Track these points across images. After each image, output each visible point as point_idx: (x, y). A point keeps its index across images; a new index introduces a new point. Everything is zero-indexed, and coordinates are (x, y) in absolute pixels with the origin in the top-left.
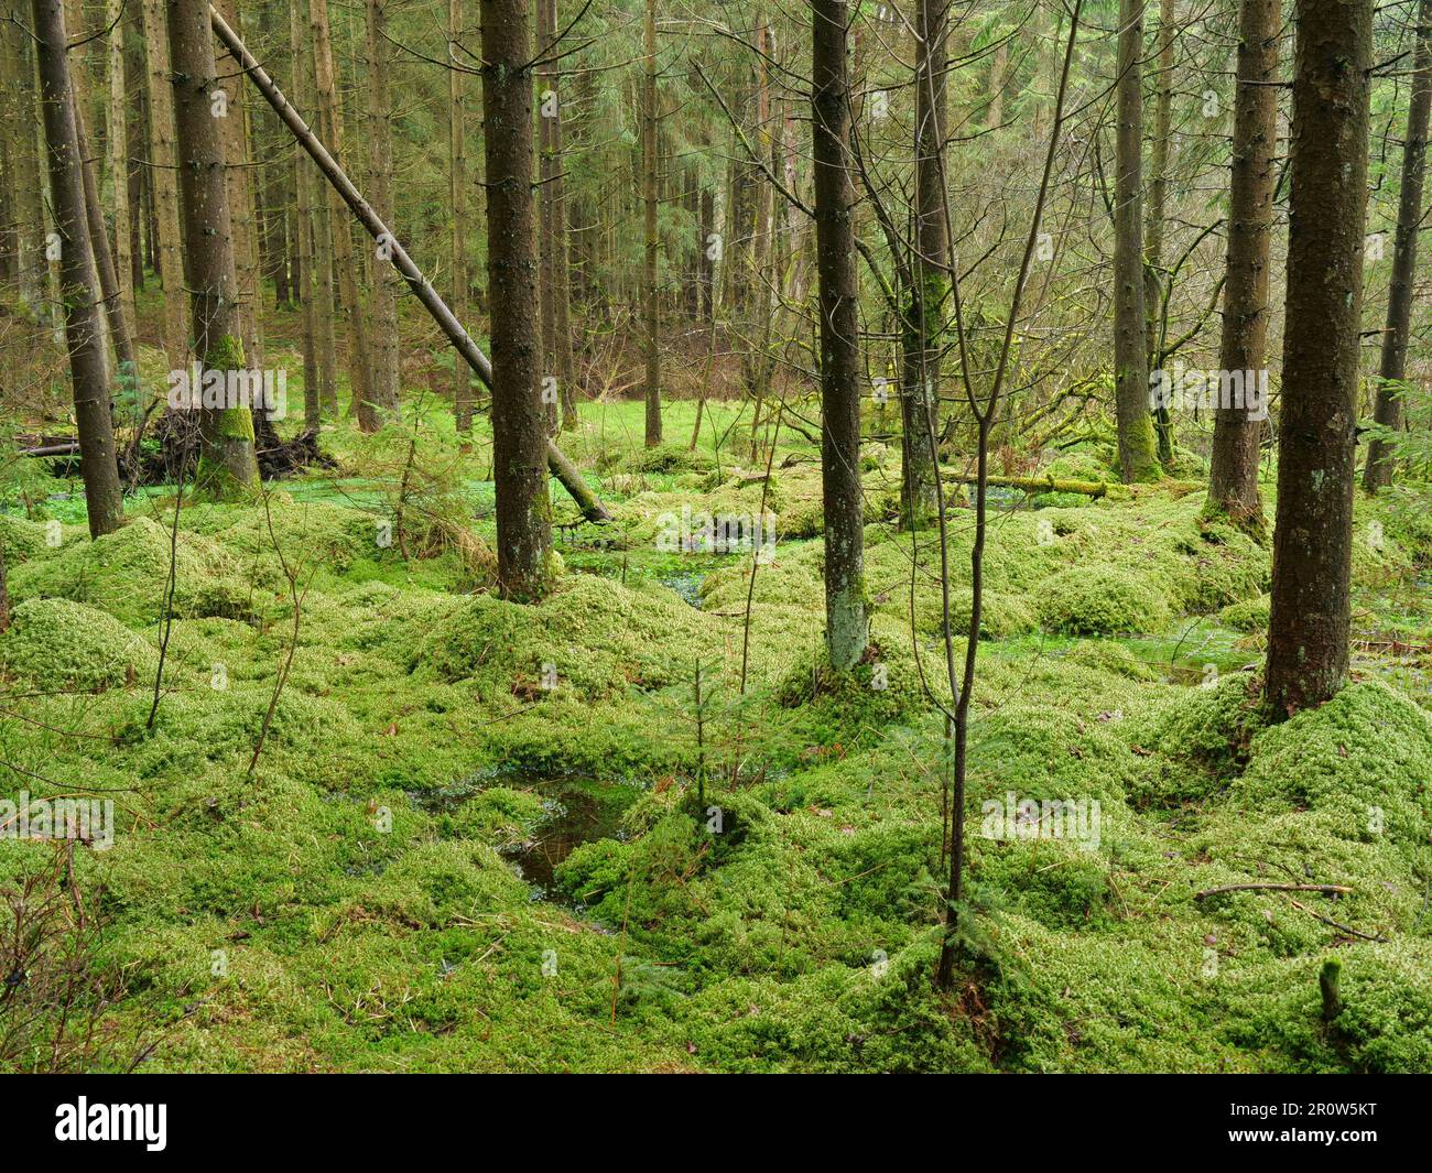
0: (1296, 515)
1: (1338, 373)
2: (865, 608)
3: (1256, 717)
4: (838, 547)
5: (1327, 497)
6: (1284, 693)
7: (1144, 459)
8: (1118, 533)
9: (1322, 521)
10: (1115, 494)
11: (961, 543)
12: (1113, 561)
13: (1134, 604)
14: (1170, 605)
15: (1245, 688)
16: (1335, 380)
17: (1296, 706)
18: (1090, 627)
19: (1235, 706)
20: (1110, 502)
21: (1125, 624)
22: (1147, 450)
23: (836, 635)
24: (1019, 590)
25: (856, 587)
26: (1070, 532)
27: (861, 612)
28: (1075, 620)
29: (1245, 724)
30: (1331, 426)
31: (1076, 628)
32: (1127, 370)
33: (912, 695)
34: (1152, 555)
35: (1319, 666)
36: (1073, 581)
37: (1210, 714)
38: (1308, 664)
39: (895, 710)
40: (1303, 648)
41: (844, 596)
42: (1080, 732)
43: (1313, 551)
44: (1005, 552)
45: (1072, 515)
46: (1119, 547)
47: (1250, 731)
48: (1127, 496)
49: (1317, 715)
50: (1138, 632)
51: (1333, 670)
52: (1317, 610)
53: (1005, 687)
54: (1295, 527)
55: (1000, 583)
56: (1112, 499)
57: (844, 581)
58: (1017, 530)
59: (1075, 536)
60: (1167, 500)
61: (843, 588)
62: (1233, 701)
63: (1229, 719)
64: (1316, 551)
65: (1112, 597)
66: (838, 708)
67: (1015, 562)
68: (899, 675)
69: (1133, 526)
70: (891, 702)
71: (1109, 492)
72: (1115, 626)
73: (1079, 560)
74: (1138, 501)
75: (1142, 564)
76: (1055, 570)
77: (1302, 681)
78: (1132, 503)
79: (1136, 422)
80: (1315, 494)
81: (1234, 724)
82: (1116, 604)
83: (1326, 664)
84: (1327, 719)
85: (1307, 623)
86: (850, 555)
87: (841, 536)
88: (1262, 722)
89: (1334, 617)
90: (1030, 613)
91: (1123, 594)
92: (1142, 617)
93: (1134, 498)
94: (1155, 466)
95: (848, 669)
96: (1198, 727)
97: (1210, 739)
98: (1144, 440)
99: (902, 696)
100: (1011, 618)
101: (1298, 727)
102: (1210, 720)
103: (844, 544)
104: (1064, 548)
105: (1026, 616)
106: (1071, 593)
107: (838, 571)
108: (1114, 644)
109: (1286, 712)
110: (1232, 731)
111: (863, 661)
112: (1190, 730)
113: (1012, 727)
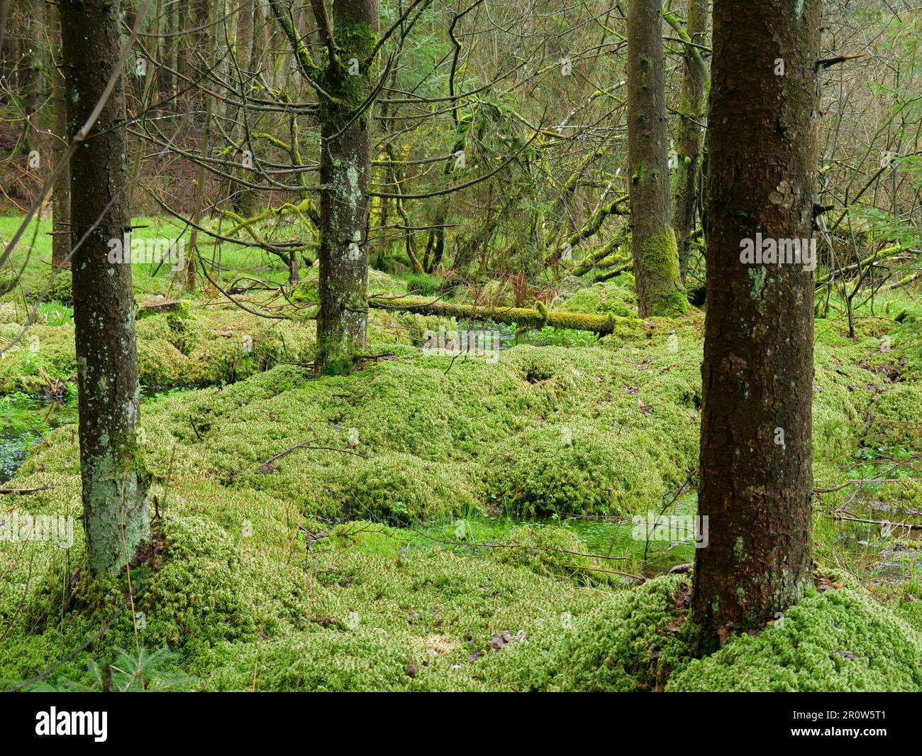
0: (728, 336)
1: (785, 121)
2: (139, 481)
3: (678, 646)
4: (93, 387)
5: (772, 309)
6: (715, 608)
7: (664, 286)
8: (608, 378)
9: (765, 345)
10: (626, 330)
11: (391, 391)
12: (596, 417)
13: (611, 474)
14: (666, 477)
15: (669, 600)
16: (780, 130)
17: (731, 629)
18: (551, 507)
19: (652, 627)
20: (618, 340)
21: (597, 503)
22: (669, 274)
23: (94, 522)
24: (466, 456)
25: (124, 448)
26: (544, 377)
27: (133, 486)
28: (531, 498)
29: (663, 656)
30: (775, 200)
31: (532, 509)
32: (643, 169)
33: (205, 613)
34: (648, 409)
35: (765, 567)
36: (533, 444)
37: (616, 640)
38: (748, 563)
39: (176, 638)
40: (740, 540)
41: (105, 462)
42: (411, 674)
43: (753, 393)
44: (451, 405)
45: (551, 356)
46: (608, 398)
47: (668, 667)
48: (639, 332)
49: (756, 642)
50: (614, 513)
51: (785, 573)
52: (761, 481)
53: (379, 597)
54: (726, 354)
55: (440, 447)
56: (622, 337)
57: (105, 439)
58: (471, 375)
59: (551, 383)
60: (691, 338)
61: (102, 451)
62: (649, 620)
63: (641, 649)
64: (757, 391)
65: (582, 466)
66: (92, 636)
67: (464, 418)
68: (188, 583)
69: (634, 371)
70: (171, 626)
71: (618, 328)
72: (584, 506)
73: (552, 415)
74: (655, 340)
75: (633, 421)
76: (518, 428)
77: (740, 590)
78: (647, 342)
79: (654, 237)
80: (754, 303)
81: (647, 656)
82: (586, 474)
83: (774, 563)
84: (768, 649)
85: (745, 500)
86: (113, 400)
87: (97, 370)
88: (685, 653)
89: (788, 493)
90: (472, 488)
91: (597, 462)
92: (621, 491)
93: (649, 336)
94: (679, 295)
95: (114, 574)
96: (598, 661)
97: (612, 680)
98: (664, 260)
99: (189, 617)
100: (442, 495)
101: (729, 661)
102: (614, 649)
103: (103, 383)
104: (536, 400)
105: (467, 492)
106: (529, 460)
107: (95, 424)
108: (559, 532)
109: (717, 637)
110: (645, 666)
111: (136, 563)
112: (586, 667)
113: (300, 668)
